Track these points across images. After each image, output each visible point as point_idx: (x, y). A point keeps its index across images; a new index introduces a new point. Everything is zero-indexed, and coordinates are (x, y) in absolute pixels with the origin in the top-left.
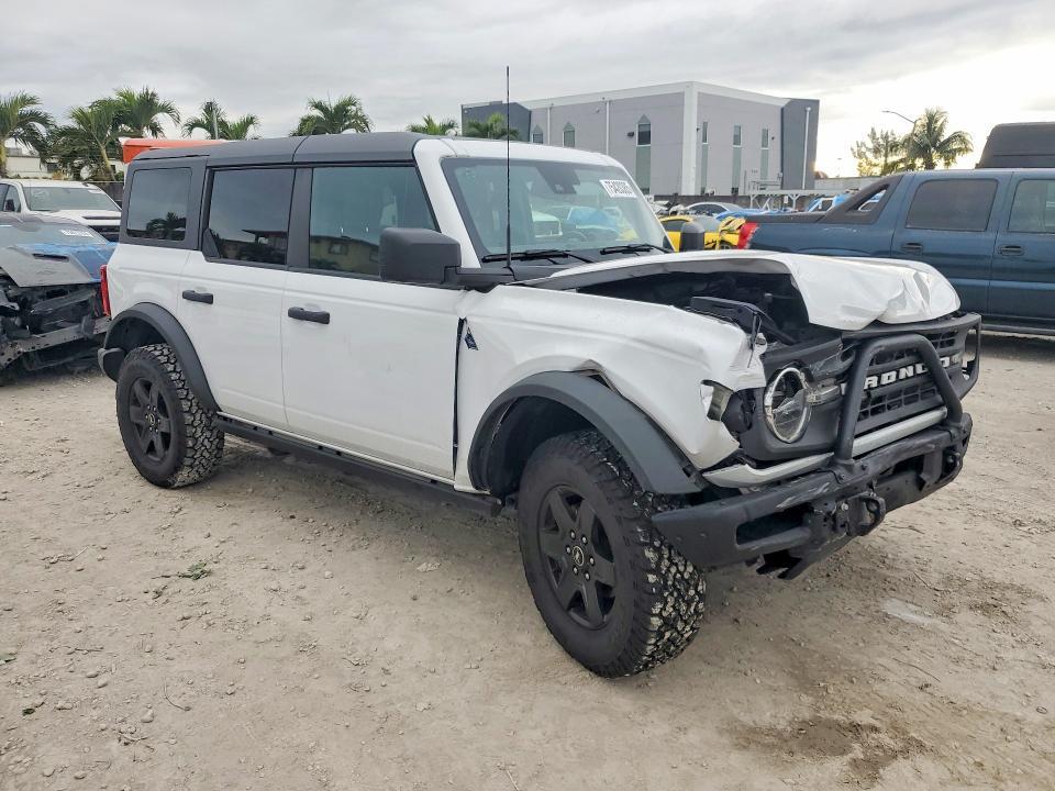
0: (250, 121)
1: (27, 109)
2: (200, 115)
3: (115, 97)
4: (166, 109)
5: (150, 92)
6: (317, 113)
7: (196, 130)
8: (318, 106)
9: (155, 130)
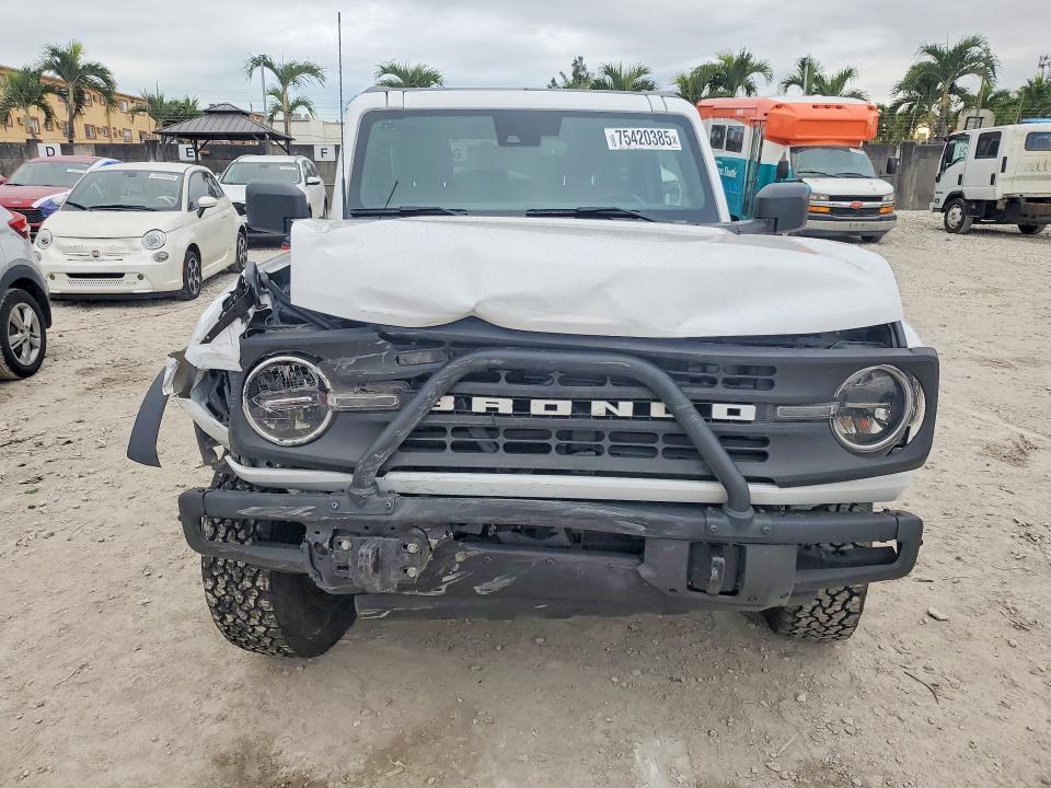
0: (848, 74)
1: (643, 77)
2: (795, 72)
3: (716, 61)
4: (761, 68)
5: (746, 54)
6: (930, 59)
7: (792, 86)
8: (932, 51)
9: (750, 89)
